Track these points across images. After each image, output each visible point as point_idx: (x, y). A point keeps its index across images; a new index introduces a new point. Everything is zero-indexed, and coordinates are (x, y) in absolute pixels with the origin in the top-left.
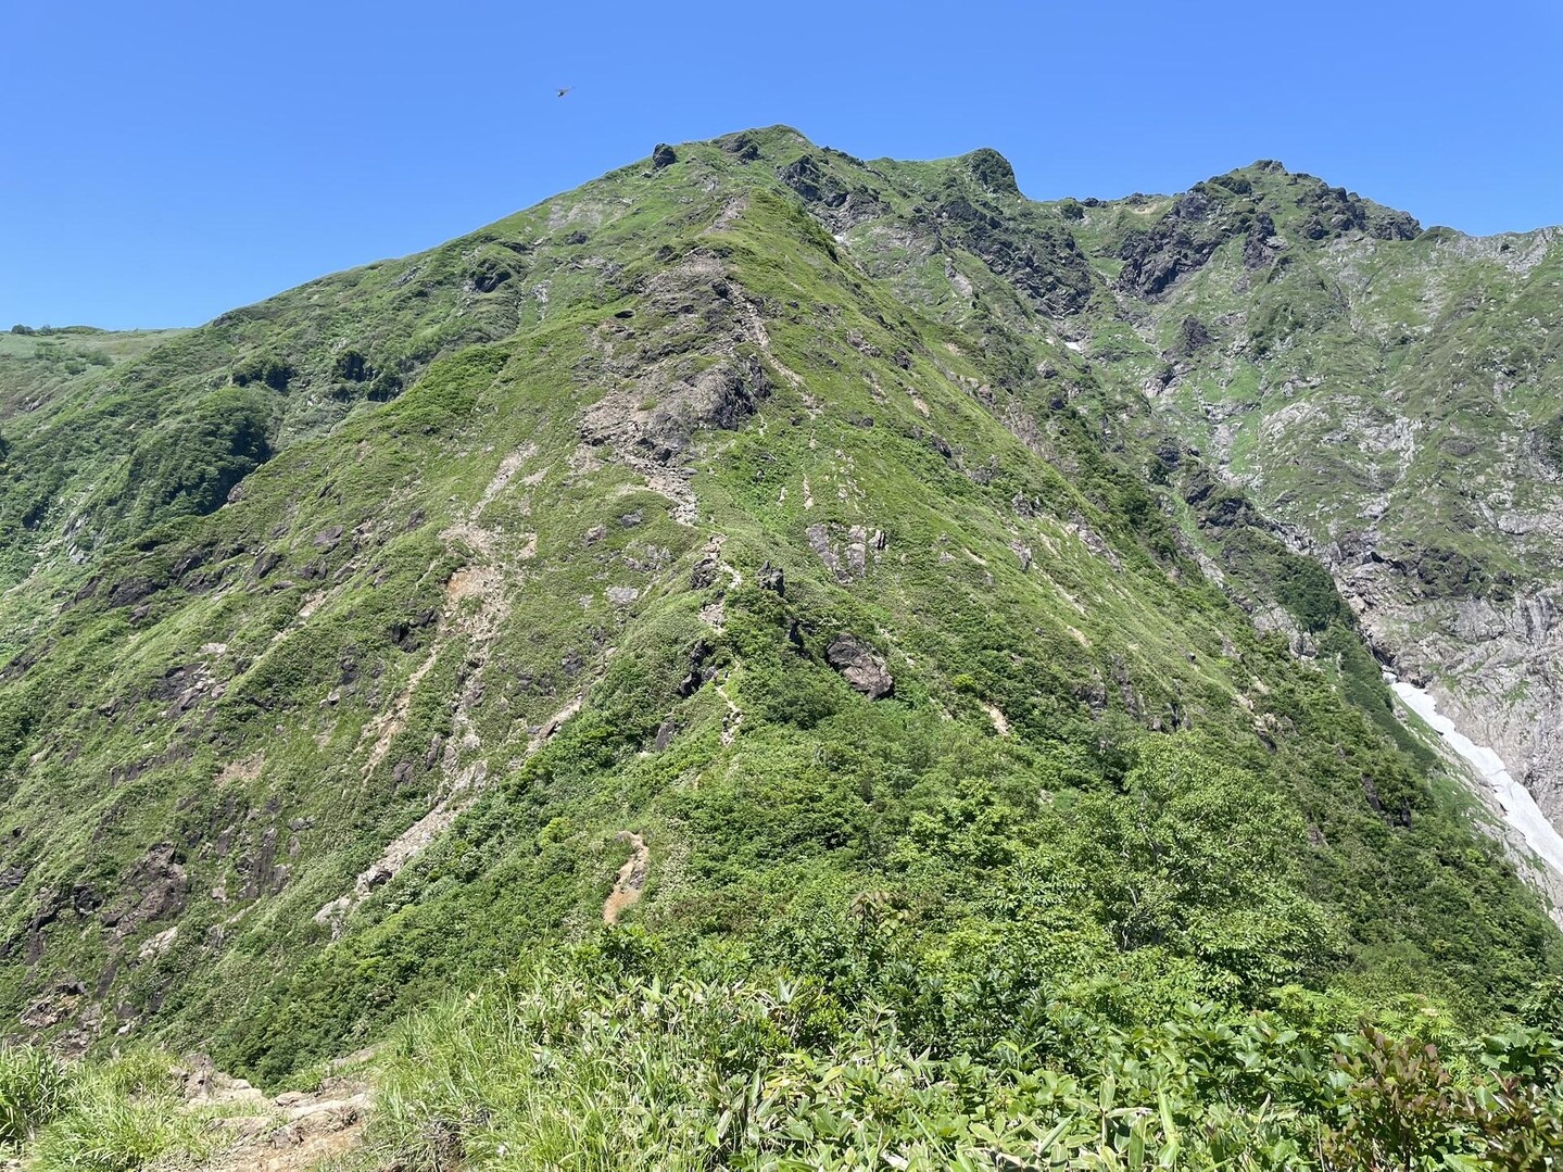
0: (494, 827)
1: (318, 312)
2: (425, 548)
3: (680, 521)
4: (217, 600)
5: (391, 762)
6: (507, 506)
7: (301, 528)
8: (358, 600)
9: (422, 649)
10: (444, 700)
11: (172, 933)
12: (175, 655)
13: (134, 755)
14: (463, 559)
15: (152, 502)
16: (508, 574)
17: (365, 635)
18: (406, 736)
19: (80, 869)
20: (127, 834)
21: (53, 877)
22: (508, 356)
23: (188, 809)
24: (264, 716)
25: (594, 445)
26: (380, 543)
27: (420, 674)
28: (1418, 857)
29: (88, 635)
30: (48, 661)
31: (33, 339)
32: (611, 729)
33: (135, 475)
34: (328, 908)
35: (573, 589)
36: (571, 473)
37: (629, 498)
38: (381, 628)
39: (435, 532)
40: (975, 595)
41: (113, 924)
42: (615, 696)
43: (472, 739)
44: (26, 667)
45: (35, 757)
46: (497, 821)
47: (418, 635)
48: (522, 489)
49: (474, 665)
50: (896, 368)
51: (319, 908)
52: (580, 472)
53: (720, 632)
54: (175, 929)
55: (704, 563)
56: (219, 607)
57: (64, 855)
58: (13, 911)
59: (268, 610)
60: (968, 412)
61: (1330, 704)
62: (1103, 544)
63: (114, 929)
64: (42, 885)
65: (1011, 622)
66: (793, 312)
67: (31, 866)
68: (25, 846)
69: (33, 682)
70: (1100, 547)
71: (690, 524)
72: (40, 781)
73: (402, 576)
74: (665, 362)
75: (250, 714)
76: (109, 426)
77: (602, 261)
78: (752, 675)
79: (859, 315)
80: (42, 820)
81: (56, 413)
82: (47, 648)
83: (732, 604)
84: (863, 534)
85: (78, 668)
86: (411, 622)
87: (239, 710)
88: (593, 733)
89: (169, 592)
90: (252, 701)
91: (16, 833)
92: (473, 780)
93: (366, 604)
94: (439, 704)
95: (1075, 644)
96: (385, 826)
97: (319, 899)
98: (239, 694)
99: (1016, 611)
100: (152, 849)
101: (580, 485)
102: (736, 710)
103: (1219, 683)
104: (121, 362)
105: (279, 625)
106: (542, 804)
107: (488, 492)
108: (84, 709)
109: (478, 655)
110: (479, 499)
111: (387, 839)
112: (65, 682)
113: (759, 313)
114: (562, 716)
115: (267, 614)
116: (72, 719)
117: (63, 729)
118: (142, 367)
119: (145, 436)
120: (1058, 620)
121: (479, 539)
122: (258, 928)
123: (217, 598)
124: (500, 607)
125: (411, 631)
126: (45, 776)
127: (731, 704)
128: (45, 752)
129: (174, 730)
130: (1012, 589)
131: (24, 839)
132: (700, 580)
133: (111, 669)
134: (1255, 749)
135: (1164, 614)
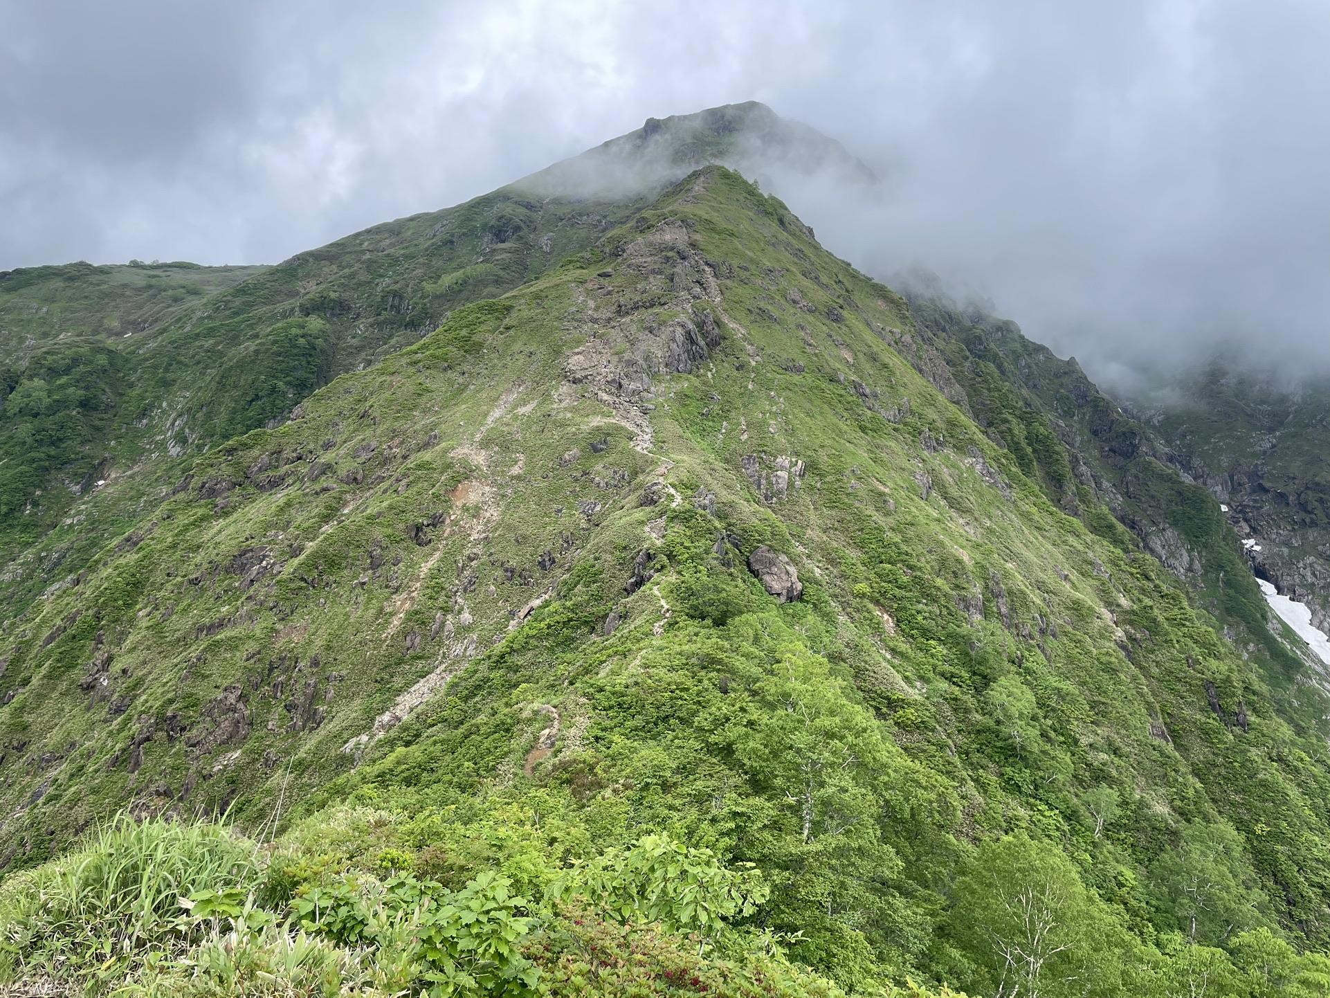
0: (478, 687)
1: (368, 256)
2: (438, 464)
3: (638, 449)
4: (280, 497)
5: (405, 633)
6: (503, 431)
7: (345, 442)
8: (385, 504)
9: (432, 544)
10: (446, 586)
11: (238, 754)
12: (247, 539)
13: (214, 616)
14: (466, 474)
15: (234, 408)
16: (501, 486)
17: (390, 531)
18: (416, 613)
19: (171, 701)
20: (207, 677)
21: (151, 707)
22: (511, 307)
23: (252, 661)
24: (311, 591)
25: (574, 383)
26: (405, 457)
27: (429, 565)
28: (1249, 754)
29: (182, 520)
30: (153, 539)
31: (145, 271)
32: (571, 615)
33: (222, 386)
34: (352, 742)
35: (551, 500)
36: (555, 406)
37: (598, 429)
38: (402, 526)
39: (445, 451)
40: (878, 518)
41: (194, 746)
42: (576, 590)
43: (466, 617)
44: (136, 544)
45: (141, 613)
46: (481, 683)
47: (429, 533)
48: (516, 418)
49: (471, 559)
50: (827, 322)
51: (345, 742)
52: (562, 405)
53: (659, 543)
54: (239, 752)
55: (653, 485)
56: (281, 502)
57: (160, 690)
58: (119, 731)
59: (318, 506)
60: (887, 360)
61: (1186, 619)
62: (997, 476)
63: (194, 749)
64: (143, 712)
65: (905, 541)
66: (744, 274)
67: (135, 697)
68: (130, 682)
69: (140, 555)
70: (993, 478)
71: (645, 452)
72: (144, 633)
73: (420, 485)
74: (636, 316)
75: (301, 588)
76: (202, 346)
77: (598, 218)
78: (683, 579)
79: (800, 277)
80: (145, 663)
81: (161, 333)
82: (150, 529)
83: (672, 519)
84: (787, 464)
85: (174, 546)
86: (425, 523)
87: (292, 586)
88: (557, 618)
89: (244, 489)
90: (302, 579)
91: (124, 671)
92: (466, 649)
93: (391, 507)
94: (443, 588)
95: (959, 561)
96: (398, 682)
97: (345, 736)
98: (293, 573)
99: (911, 533)
100: (226, 690)
101: (561, 416)
102: (666, 607)
103: (1086, 599)
104: (213, 292)
105: (326, 519)
106: (516, 672)
107: (490, 420)
108: (179, 579)
109: (475, 550)
110: (482, 425)
111: (399, 692)
112: (165, 557)
113: (716, 276)
114: (536, 603)
115: (317, 510)
116: (169, 586)
117: (162, 593)
118: (229, 298)
119: (230, 355)
120: (947, 542)
121: (480, 459)
122: (302, 754)
123: (279, 496)
124: (493, 513)
125: (425, 529)
126: (148, 628)
127: (663, 602)
128: (149, 609)
129: (244, 597)
130: (910, 513)
131: (130, 677)
132: (649, 500)
133: (199, 547)
134: (1111, 655)
135: (1044, 537)
